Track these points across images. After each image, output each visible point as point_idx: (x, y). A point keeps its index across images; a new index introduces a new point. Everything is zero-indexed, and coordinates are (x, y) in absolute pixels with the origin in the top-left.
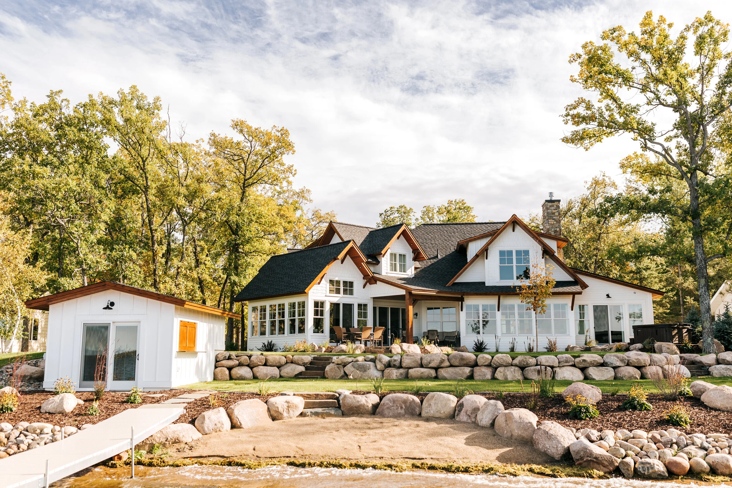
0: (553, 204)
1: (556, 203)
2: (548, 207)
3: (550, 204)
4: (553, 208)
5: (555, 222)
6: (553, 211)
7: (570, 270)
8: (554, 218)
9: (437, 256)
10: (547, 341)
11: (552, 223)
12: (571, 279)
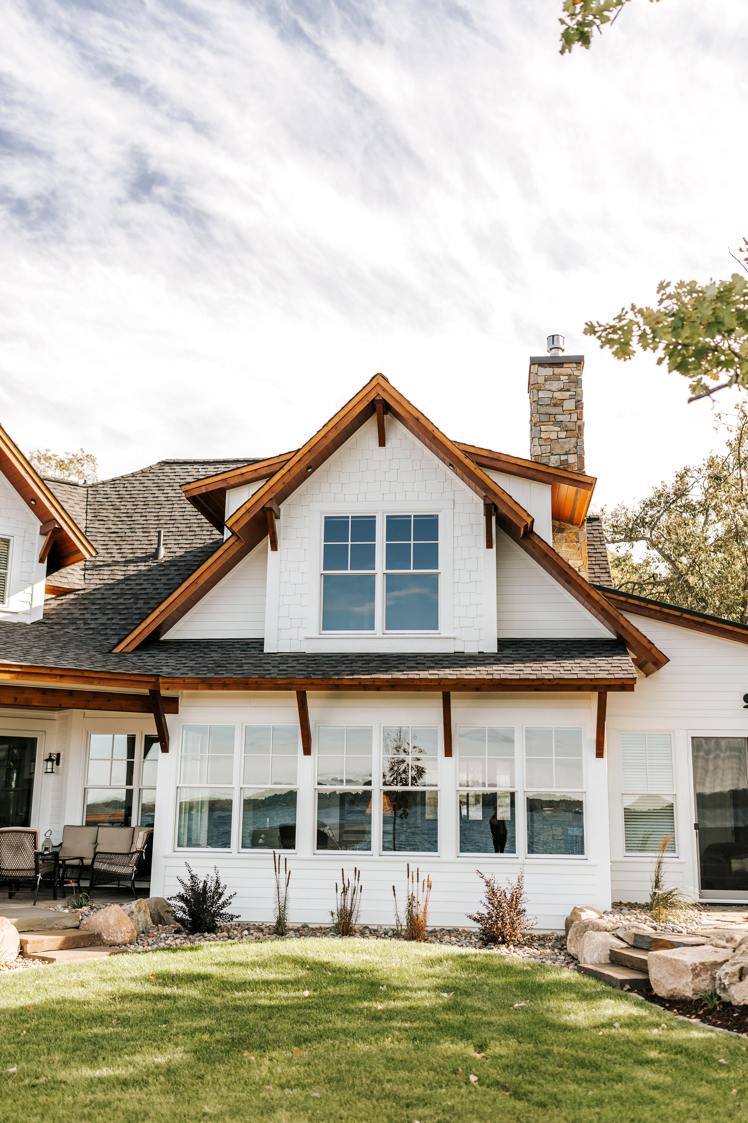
0: (557, 370)
1: (566, 370)
2: (541, 380)
3: (548, 371)
4: (556, 385)
5: (563, 434)
6: (558, 395)
7: (596, 595)
8: (559, 418)
9: (155, 555)
10: (481, 893)
11: (553, 436)
12: (605, 633)
